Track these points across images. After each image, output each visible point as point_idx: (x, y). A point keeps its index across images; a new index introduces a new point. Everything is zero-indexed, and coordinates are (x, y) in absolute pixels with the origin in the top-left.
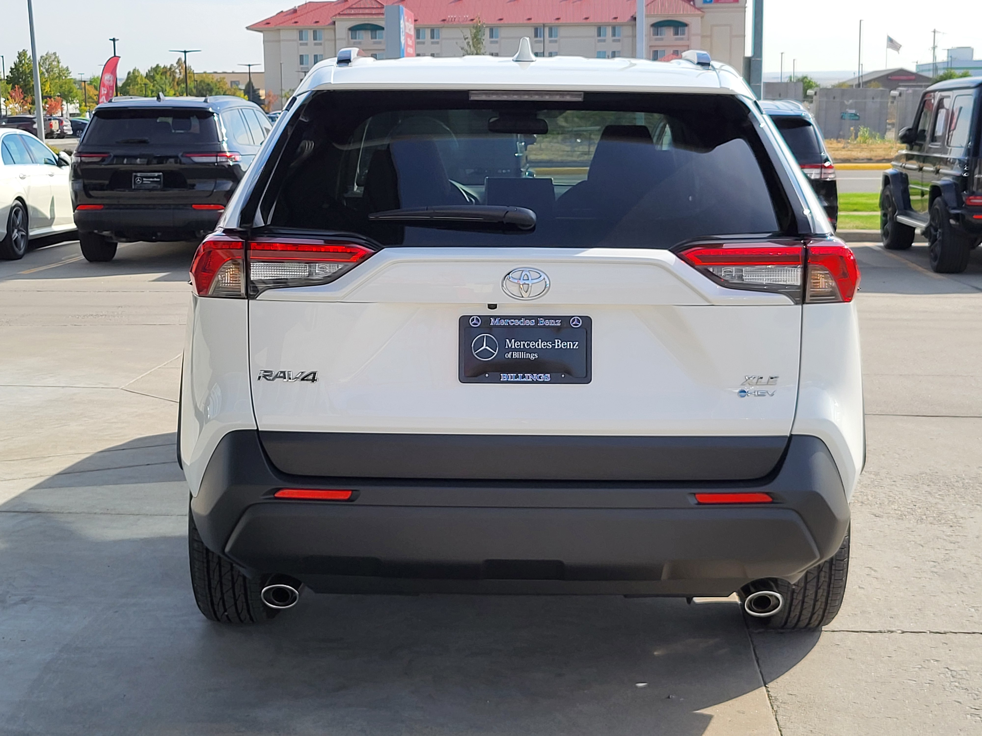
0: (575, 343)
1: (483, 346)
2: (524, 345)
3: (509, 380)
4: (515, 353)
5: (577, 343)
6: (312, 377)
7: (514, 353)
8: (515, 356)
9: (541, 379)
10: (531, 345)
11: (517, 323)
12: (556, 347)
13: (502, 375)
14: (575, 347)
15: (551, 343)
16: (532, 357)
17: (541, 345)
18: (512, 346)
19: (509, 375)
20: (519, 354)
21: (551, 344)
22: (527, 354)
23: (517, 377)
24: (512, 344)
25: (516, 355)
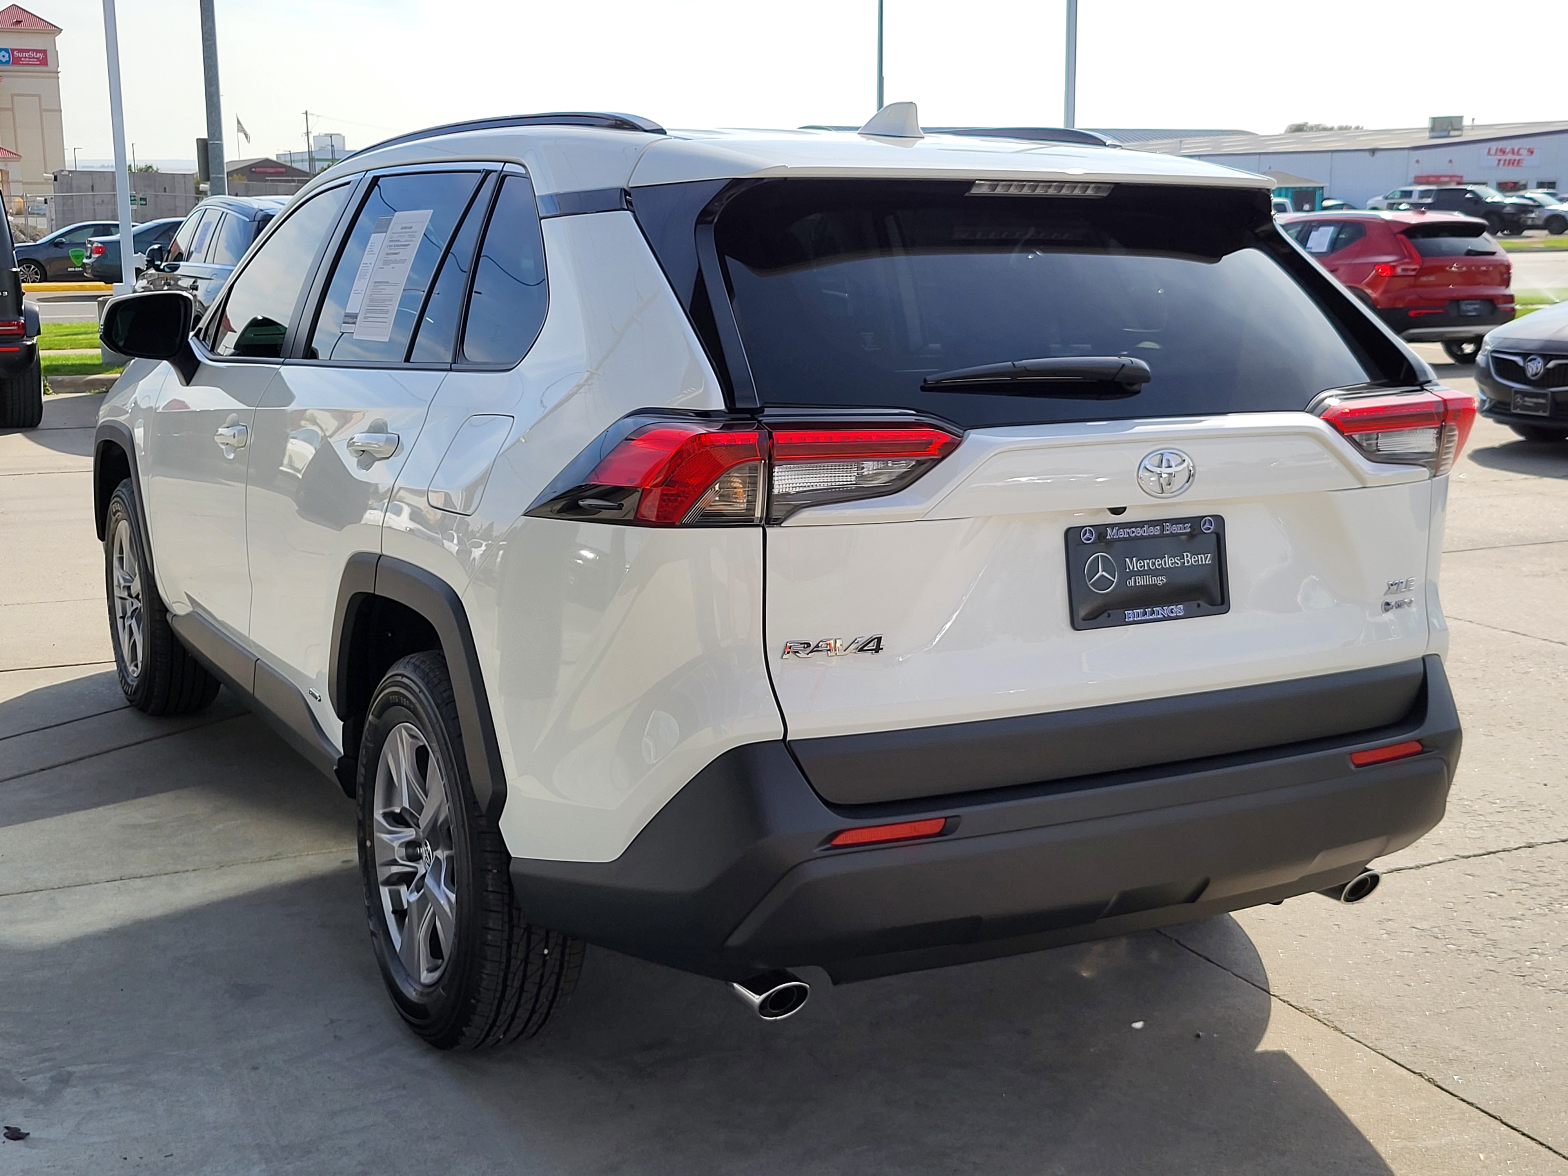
0: (1207, 556)
1: (1098, 572)
2: (1148, 564)
3: (1135, 619)
4: (1138, 579)
5: (1209, 555)
6: (876, 645)
7: (1137, 577)
8: (1139, 583)
9: (1172, 613)
10: (1156, 563)
11: (1139, 532)
12: (1186, 564)
13: (1126, 612)
14: (1207, 562)
15: (1179, 558)
16: (1160, 581)
17: (1169, 562)
18: (1134, 568)
19: (1134, 611)
20: (1143, 578)
21: (1179, 560)
22: (1153, 578)
23: (1145, 614)
24: (1134, 564)
25: (1141, 581)
